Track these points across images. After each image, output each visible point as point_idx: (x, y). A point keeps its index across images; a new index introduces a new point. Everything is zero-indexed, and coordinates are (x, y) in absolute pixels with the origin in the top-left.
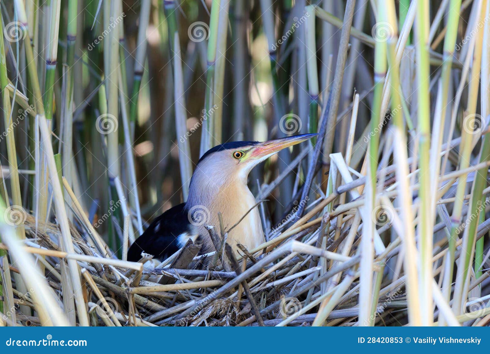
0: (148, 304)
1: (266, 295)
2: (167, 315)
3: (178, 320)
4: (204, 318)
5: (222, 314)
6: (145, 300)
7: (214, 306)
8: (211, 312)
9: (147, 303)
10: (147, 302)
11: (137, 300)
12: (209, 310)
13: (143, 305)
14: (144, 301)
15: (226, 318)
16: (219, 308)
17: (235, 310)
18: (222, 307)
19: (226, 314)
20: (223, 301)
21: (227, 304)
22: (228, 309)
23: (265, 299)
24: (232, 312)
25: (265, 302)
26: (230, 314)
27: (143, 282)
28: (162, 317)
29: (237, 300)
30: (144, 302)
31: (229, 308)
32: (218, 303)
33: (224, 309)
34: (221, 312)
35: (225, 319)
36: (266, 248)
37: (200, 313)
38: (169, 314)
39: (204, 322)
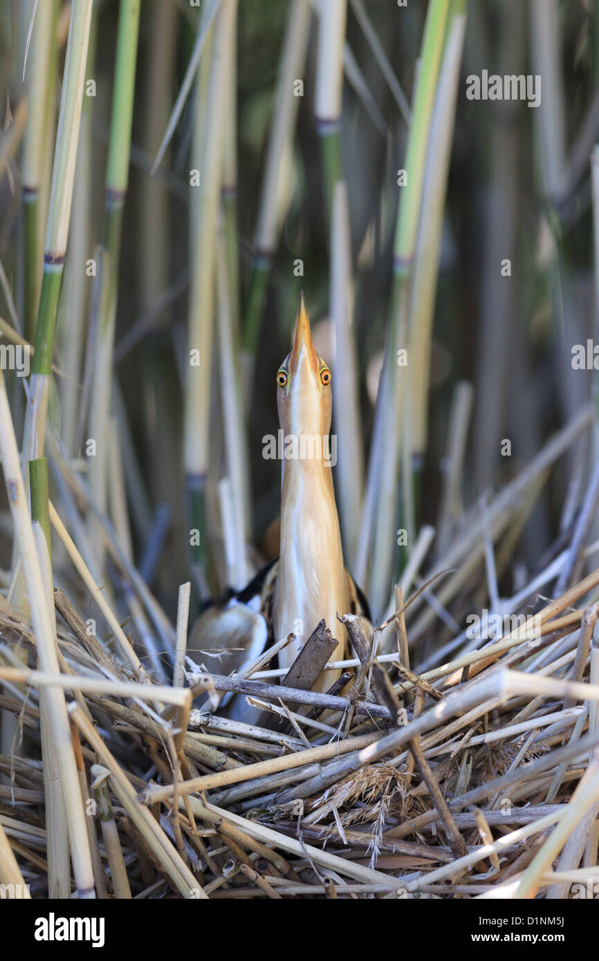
0: (226, 765)
1: (472, 757)
2: (263, 790)
3: (282, 806)
4: (333, 806)
5: (372, 800)
6: (220, 758)
7: (356, 782)
8: (347, 794)
9: (224, 763)
10: (225, 760)
11: (204, 756)
12: (344, 791)
13: (216, 767)
14: (219, 760)
15: (379, 806)
16: (365, 786)
17: (400, 788)
18: (372, 783)
19: (379, 799)
20: (376, 772)
21: (383, 777)
22: (384, 787)
23: (470, 766)
24: (394, 792)
25: (470, 771)
26: (389, 797)
27: (215, 721)
28: (252, 793)
29: (405, 772)
30: (217, 762)
31: (388, 786)
32: (364, 776)
33: (376, 788)
34: (369, 795)
35: (378, 809)
36: (469, 666)
37: (327, 793)
38: (268, 788)
39: (332, 813)
